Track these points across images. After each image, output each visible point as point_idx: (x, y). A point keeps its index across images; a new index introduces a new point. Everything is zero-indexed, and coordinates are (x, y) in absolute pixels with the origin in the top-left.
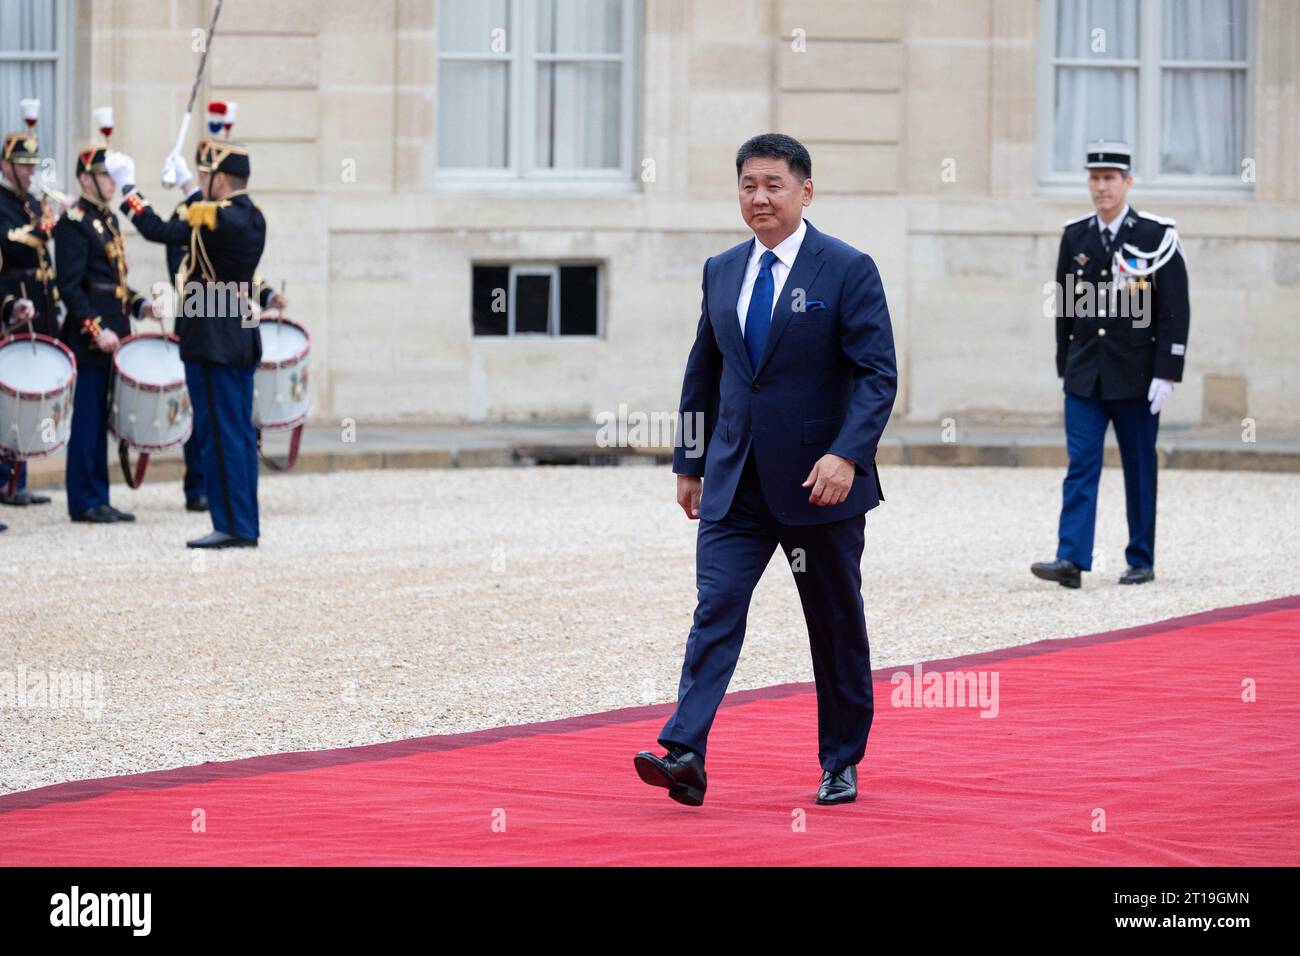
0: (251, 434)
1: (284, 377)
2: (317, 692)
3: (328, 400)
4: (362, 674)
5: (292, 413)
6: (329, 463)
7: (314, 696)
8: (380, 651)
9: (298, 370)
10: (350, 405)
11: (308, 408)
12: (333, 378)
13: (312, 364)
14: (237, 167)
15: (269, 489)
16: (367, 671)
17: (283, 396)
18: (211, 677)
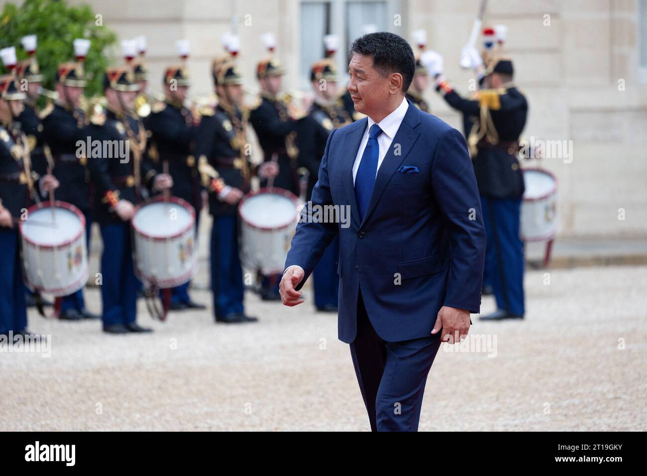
0: (519, 244)
1: (540, 208)
2: (566, 415)
3: (570, 221)
4: (595, 403)
5: (546, 231)
6: (571, 264)
7: (563, 418)
8: (607, 387)
9: (549, 202)
10: (584, 224)
11: (557, 227)
12: (573, 207)
13: (560, 199)
14: (505, 69)
15: (532, 281)
16: (598, 401)
17: (540, 220)
18: (495, 406)
